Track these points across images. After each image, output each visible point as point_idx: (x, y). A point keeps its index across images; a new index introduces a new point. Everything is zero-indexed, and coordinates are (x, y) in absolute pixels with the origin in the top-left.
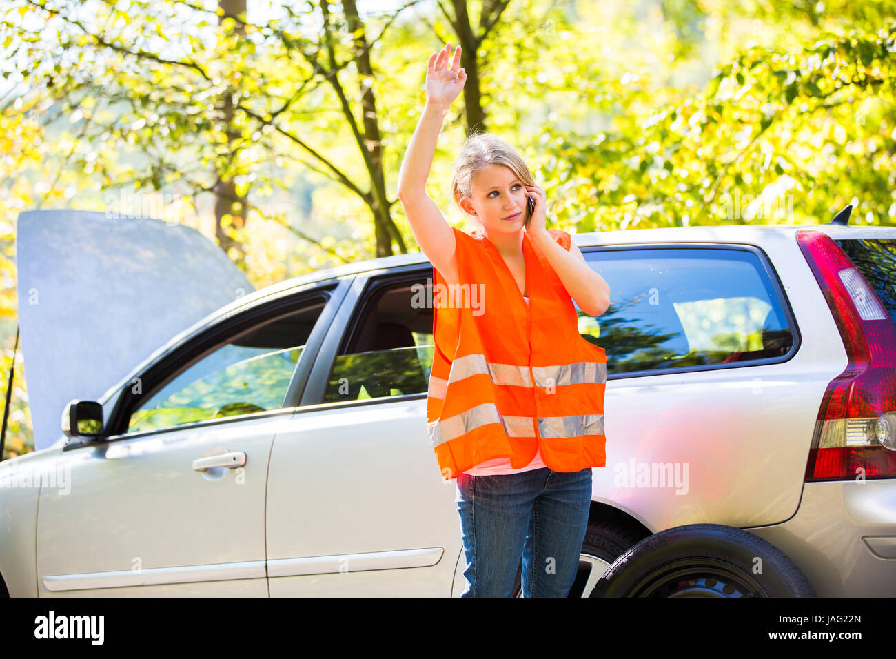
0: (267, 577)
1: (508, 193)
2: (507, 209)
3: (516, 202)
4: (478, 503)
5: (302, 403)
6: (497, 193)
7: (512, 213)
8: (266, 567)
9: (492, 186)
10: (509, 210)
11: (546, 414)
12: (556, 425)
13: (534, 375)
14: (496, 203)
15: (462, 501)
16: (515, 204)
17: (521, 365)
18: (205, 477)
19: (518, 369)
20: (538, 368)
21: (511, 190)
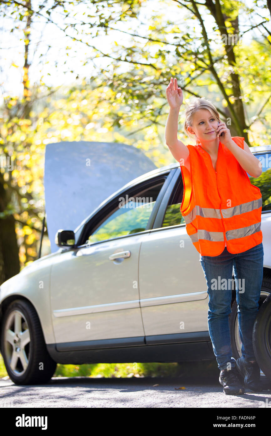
0: (140, 307)
1: (208, 122)
2: (208, 129)
3: (212, 126)
4: (206, 261)
5: (154, 228)
6: (203, 123)
7: (210, 131)
8: (140, 303)
9: (201, 119)
10: (209, 130)
11: (229, 229)
12: (234, 234)
13: (222, 213)
14: (203, 127)
15: (202, 260)
16: (211, 127)
17: (217, 209)
18: (115, 263)
19: (215, 210)
20: (224, 210)
21: (210, 121)
